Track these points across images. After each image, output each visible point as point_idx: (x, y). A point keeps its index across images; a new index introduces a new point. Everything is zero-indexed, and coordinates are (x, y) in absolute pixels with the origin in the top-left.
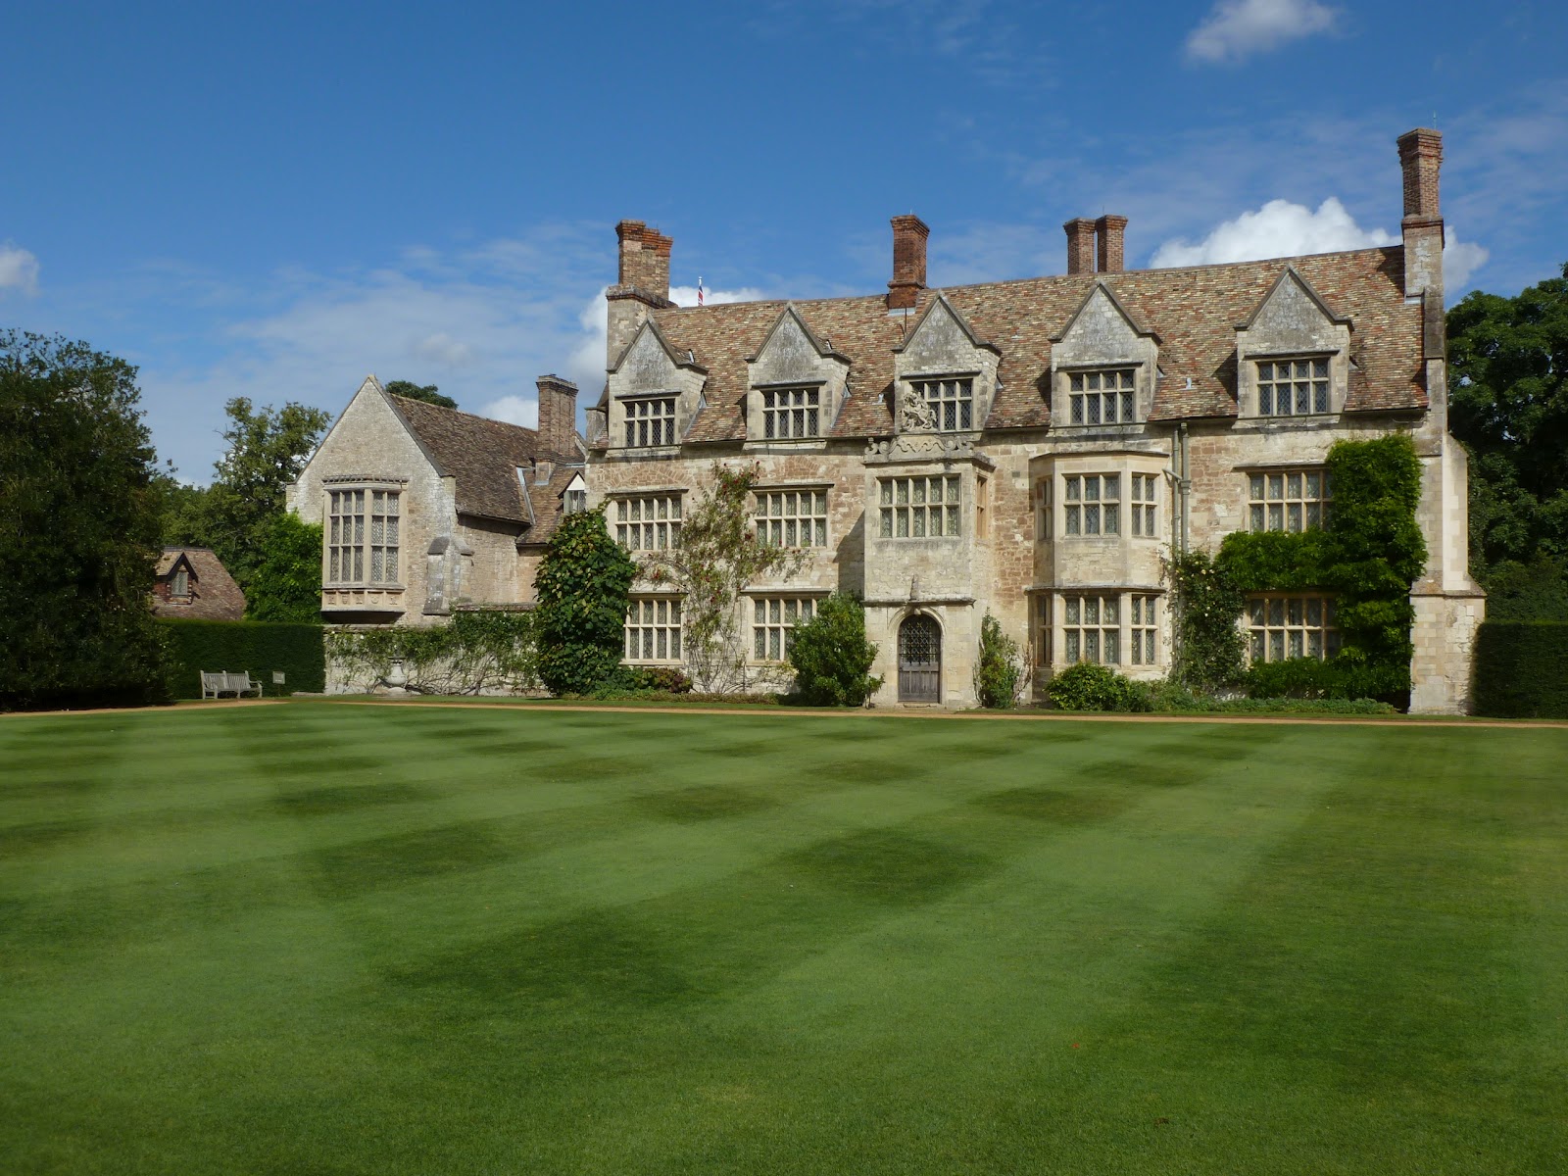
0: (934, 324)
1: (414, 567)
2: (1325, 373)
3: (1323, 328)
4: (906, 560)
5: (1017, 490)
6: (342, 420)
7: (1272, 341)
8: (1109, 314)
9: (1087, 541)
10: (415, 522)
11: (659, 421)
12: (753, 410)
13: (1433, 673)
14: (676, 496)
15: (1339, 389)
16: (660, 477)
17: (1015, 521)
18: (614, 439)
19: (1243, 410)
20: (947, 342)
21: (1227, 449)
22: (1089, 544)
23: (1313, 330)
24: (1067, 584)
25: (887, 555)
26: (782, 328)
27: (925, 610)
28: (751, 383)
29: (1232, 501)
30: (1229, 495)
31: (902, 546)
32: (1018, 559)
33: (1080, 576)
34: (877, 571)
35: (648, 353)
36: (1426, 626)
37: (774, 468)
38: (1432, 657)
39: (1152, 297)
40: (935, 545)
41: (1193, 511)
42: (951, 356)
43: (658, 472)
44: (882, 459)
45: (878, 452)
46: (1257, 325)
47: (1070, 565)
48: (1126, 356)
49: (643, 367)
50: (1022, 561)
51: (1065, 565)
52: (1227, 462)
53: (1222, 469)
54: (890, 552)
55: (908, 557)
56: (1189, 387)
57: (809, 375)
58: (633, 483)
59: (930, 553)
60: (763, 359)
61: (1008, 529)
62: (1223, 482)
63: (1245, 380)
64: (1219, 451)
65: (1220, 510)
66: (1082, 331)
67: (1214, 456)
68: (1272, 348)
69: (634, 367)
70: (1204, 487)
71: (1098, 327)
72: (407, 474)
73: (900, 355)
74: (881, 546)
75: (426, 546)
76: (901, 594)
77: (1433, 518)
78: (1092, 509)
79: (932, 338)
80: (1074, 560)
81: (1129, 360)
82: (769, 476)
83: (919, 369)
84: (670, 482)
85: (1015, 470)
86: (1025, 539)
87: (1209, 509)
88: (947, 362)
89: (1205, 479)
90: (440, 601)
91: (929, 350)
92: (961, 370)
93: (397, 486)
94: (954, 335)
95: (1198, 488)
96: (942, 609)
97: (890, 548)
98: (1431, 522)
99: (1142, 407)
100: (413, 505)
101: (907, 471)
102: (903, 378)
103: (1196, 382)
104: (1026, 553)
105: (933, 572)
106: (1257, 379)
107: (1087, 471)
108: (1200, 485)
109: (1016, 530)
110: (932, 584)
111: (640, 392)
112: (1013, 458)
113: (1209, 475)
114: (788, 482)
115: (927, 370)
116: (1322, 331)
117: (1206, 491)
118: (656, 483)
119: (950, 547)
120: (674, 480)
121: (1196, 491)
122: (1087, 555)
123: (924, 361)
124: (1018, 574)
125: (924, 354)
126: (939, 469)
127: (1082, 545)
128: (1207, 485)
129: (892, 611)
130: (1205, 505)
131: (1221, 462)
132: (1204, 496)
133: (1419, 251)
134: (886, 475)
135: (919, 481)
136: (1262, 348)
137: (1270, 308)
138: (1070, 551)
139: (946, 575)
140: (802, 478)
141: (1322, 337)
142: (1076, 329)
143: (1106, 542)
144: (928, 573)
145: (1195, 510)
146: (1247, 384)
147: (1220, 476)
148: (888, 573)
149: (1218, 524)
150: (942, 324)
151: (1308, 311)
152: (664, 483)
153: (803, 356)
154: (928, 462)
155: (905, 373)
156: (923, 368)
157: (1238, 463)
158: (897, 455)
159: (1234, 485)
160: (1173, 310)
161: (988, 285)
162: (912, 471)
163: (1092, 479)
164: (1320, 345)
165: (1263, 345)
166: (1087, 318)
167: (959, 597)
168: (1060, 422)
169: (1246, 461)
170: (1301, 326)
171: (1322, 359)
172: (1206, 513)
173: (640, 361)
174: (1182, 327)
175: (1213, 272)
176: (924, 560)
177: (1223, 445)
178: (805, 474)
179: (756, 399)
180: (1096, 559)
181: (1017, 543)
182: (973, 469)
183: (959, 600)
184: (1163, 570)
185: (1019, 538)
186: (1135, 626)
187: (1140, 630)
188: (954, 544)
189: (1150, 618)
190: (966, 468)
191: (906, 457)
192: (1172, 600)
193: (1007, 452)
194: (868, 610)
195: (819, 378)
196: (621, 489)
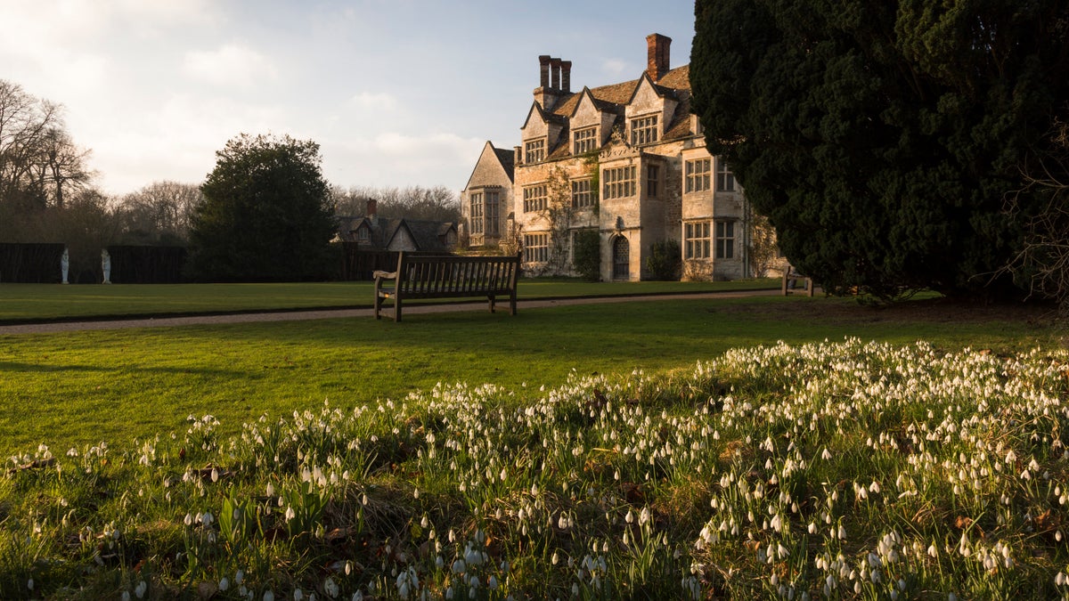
0: (642, 89)
4: (615, 210)
6: (480, 162)
10: (504, 205)
11: (538, 150)
16: (539, 177)
17: (674, 187)
18: (523, 160)
20: (647, 98)
22: (696, 196)
24: (687, 217)
25: (608, 207)
26: (582, 100)
27: (623, 233)
31: (614, 202)
33: (693, 213)
34: (605, 215)
35: (535, 119)
40: (627, 201)
43: (539, 175)
44: (605, 160)
47: (689, 208)
50: (677, 207)
51: (687, 207)
55: (616, 208)
57: (593, 122)
58: (530, 180)
59: (624, 205)
60: (576, 116)
61: (671, 191)
72: (501, 184)
73: (629, 107)
74: (606, 201)
76: (614, 226)
78: (699, 178)
80: (690, 205)
82: (578, 173)
83: (636, 113)
84: (543, 179)
85: (675, 161)
86: (679, 195)
92: (653, 111)
93: (497, 190)
94: (650, 94)
96: (629, 232)
97: (609, 204)
100: (504, 198)
101: (615, 165)
102: (629, 118)
104: (679, 202)
105: (626, 215)
107: (696, 158)
109: (675, 192)
110: (626, 220)
111: (532, 137)
112: (674, 154)
114: (585, 175)
115: (639, 113)
118: (538, 180)
119: (632, 202)
120: (544, 177)
122: (696, 202)
124: (676, 214)
126: (627, 162)
129: (610, 235)
134: (608, 167)
135: (620, 170)
138: (689, 200)
139: (631, 216)
140: (591, 173)
143: (704, 194)
144: (624, 215)
148: (608, 216)
154: (624, 159)
155: (630, 116)
158: (611, 157)
162: (617, 165)
163: (699, 162)
168: (693, 134)
176: (622, 208)
179: (573, 136)
180: (699, 203)
181: (675, 198)
182: (643, 161)
183: (635, 228)
184: (737, 207)
185: (676, 195)
186: (720, 238)
187: (723, 240)
188: (634, 200)
189: (730, 233)
190: (638, 161)
191: (615, 158)
192: (742, 223)
193: (672, 151)
194: (601, 234)
195: (596, 122)
196: (527, 183)
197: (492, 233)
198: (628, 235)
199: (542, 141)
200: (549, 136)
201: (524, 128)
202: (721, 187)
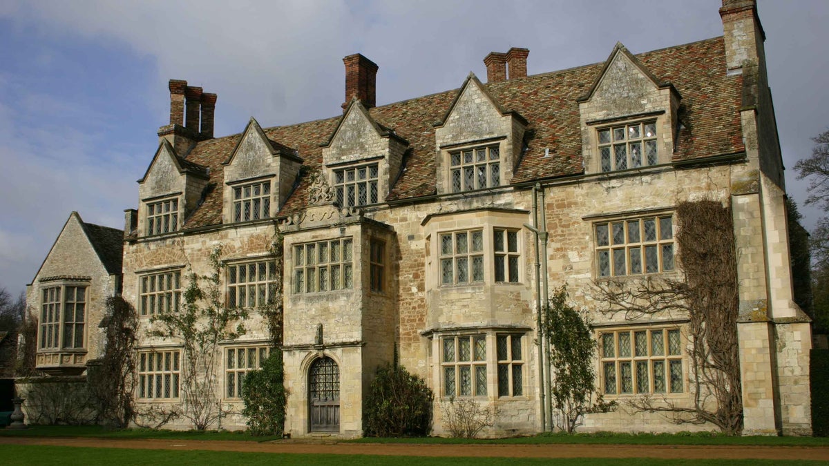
0: (350, 123)
1: (93, 336)
2: (654, 131)
3: (649, 93)
4: (313, 312)
5: (412, 250)
6: (58, 242)
7: (608, 109)
8: (478, 101)
9: (459, 289)
10: (94, 306)
11: (168, 215)
12: (227, 202)
13: (763, 396)
14: (177, 271)
15: (667, 144)
16: (167, 258)
17: (411, 276)
18: (140, 231)
19: (587, 169)
20: (359, 136)
21: (576, 204)
22: (460, 291)
23: (642, 96)
24: (443, 327)
25: (299, 307)
26: (246, 137)
27: (327, 352)
28: (226, 180)
29: (582, 248)
30: (580, 243)
31: (310, 299)
32: (414, 308)
33: (454, 319)
34: (292, 322)
35: (163, 166)
36: (753, 352)
37: (240, 245)
38: (760, 381)
39: (529, 94)
40: (335, 298)
41: (550, 259)
42: (362, 147)
43: (167, 254)
44: (295, 228)
45: (292, 223)
46: (596, 97)
47: (445, 310)
48: (493, 133)
49: (159, 177)
50: (417, 310)
51: (442, 310)
52: (577, 214)
53: (573, 221)
54: (302, 304)
55: (314, 309)
56: (547, 155)
57: (264, 171)
58: (152, 263)
59: (330, 304)
60: (234, 162)
61: (406, 284)
62: (574, 232)
63: (588, 143)
64: (569, 205)
65: (573, 256)
66: (458, 117)
67: (566, 210)
68: (608, 115)
69: (154, 177)
70: (559, 238)
71: (471, 112)
72: (91, 275)
73: (327, 149)
74: (295, 301)
75: (100, 322)
76: (310, 339)
77: (755, 251)
78: (461, 261)
79: (349, 134)
80: (449, 305)
81: (495, 135)
82: (237, 252)
83: (340, 159)
84: (174, 261)
85: (410, 234)
86: (419, 290)
87: (564, 256)
88: (359, 151)
89: (559, 230)
91: (347, 143)
92: (370, 156)
93: (84, 283)
94: (364, 130)
95: (554, 239)
96: (339, 351)
97: (301, 302)
98: (752, 254)
99: (506, 173)
100: (93, 295)
101: (314, 237)
102: (329, 166)
103: (551, 151)
104: (420, 302)
105: (333, 321)
106: (598, 142)
107: (456, 228)
108: (555, 236)
109: (412, 284)
110: (332, 330)
111: (158, 195)
112: (409, 224)
113: (563, 226)
114: (249, 255)
115: (345, 159)
116: (650, 96)
117: (561, 241)
118: (165, 263)
119: (345, 298)
120: (176, 259)
121: (553, 241)
122: (459, 300)
123: (342, 152)
124: (414, 321)
125: (343, 147)
126: (336, 233)
127: (454, 292)
128: (561, 236)
129: (303, 354)
130: (560, 254)
131: (571, 215)
132: (558, 245)
134: (299, 241)
135: (323, 245)
136: (600, 115)
137: (605, 82)
138: (445, 298)
139: (343, 322)
140: (260, 252)
141: (649, 101)
142: (454, 116)
143: (473, 289)
144: (329, 321)
145: (553, 257)
146: (589, 147)
147: (571, 227)
148: (301, 322)
149: (572, 268)
150: (356, 122)
151: (637, 81)
152: (170, 262)
153: (260, 157)
154: (328, 227)
155: (330, 163)
156: (343, 158)
157: (585, 215)
158: (307, 224)
159: (583, 234)
160: (543, 102)
161: (413, 99)
162: (317, 237)
163: (461, 235)
164: (649, 108)
165: (601, 113)
166: (462, 106)
167: (352, 340)
168: (443, 192)
169: (593, 212)
170: (631, 94)
171: (650, 120)
172: (562, 260)
173: (158, 173)
175: (577, 73)
176: (326, 310)
177: (573, 200)
178: (261, 248)
179: (229, 193)
180: (465, 304)
181: (413, 294)
182: (364, 231)
183: (353, 344)
184: (526, 311)
185: (414, 290)
186: (501, 362)
187: (507, 364)
188: (348, 295)
189: (516, 354)
190: (355, 231)
191: (312, 225)
192: (536, 337)
193: (404, 219)
194: (285, 354)
195: (271, 173)
196: (145, 268)
197: (72, 348)
198: (337, 355)
199: (176, 201)
200: (187, 193)
201: (141, 182)
202: (499, 276)
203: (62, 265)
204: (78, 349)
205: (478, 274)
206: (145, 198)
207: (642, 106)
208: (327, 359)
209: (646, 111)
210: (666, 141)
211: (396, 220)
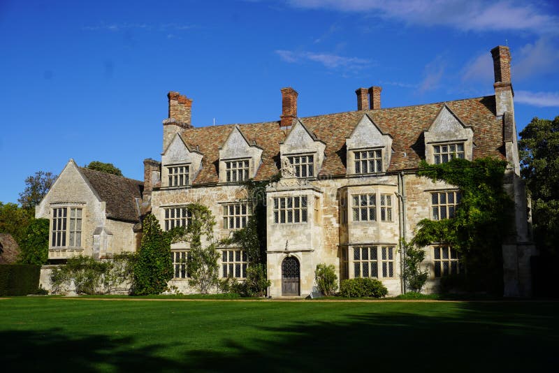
1: (88, 240)
2: (463, 149)
3: (460, 130)
7: (439, 136)
8: (370, 126)
9: (363, 224)
10: (89, 221)
11: (182, 175)
12: (222, 170)
18: (163, 183)
21: (422, 183)
23: (456, 131)
24: (354, 243)
25: (276, 231)
26: (233, 135)
27: (293, 254)
28: (221, 158)
29: (425, 205)
30: (423, 203)
31: (283, 227)
32: (334, 232)
33: (360, 239)
34: (272, 238)
37: (230, 194)
42: (304, 146)
43: (182, 197)
44: (274, 189)
45: (272, 187)
46: (432, 129)
47: (355, 234)
49: (175, 153)
50: (336, 233)
51: (353, 234)
52: (422, 188)
53: (419, 191)
54: (278, 230)
55: (285, 232)
56: (405, 157)
57: (245, 155)
58: (171, 202)
59: (294, 230)
60: (226, 148)
62: (420, 197)
63: (428, 153)
65: (420, 209)
66: (358, 134)
67: (416, 186)
69: (172, 153)
71: (365, 132)
72: (85, 200)
73: (283, 145)
74: (273, 226)
75: (93, 231)
79: (296, 138)
81: (379, 145)
85: (331, 194)
86: (337, 223)
87: (415, 209)
88: (302, 148)
89: (413, 196)
90: (98, 254)
91: (295, 143)
92: (308, 151)
93: (81, 206)
94: (305, 137)
95: (410, 200)
96: (300, 254)
99: (385, 166)
100: (88, 214)
103: (408, 155)
104: (336, 229)
105: (296, 238)
106: (434, 153)
109: (332, 219)
111: (174, 163)
112: (331, 188)
113: (414, 194)
114: (236, 200)
115: (294, 151)
117: (413, 201)
118: (181, 201)
120: (188, 200)
122: (363, 229)
123: (292, 148)
125: (292, 145)
126: (297, 193)
127: (361, 225)
128: (413, 199)
129: (279, 255)
130: (413, 207)
131: (419, 188)
132: (412, 203)
133: (502, 97)
135: (290, 199)
136: (435, 139)
137: (437, 122)
141: (460, 134)
142: (356, 133)
145: (409, 209)
146: (429, 155)
147: (419, 195)
148: (277, 238)
150: (300, 131)
151: (454, 123)
152: (185, 201)
153: (242, 146)
154: (294, 190)
155: (285, 153)
157: (427, 189)
158: (280, 187)
159: (425, 198)
163: (364, 197)
164: (460, 137)
166: (360, 128)
167: (307, 249)
168: (350, 173)
169: (429, 189)
170: (451, 129)
171: (461, 143)
172: (414, 211)
173: (174, 150)
174: (403, 132)
176: (292, 233)
177: (420, 181)
178: (243, 197)
179: (223, 165)
180: (366, 231)
181: (333, 225)
184: (394, 235)
185: (334, 223)
186: (384, 260)
187: (387, 262)
188: (305, 226)
189: (391, 257)
190: (309, 193)
191: (284, 188)
192: (399, 249)
193: (328, 186)
194: (268, 255)
195: (249, 156)
196: (167, 205)
197: (74, 246)
198: (299, 256)
202: (383, 218)
203: (63, 194)
204: (78, 248)
205: (373, 217)
206: (167, 164)
207: (456, 136)
208: (293, 257)
209: (458, 139)
210: (469, 154)
211: (324, 186)
